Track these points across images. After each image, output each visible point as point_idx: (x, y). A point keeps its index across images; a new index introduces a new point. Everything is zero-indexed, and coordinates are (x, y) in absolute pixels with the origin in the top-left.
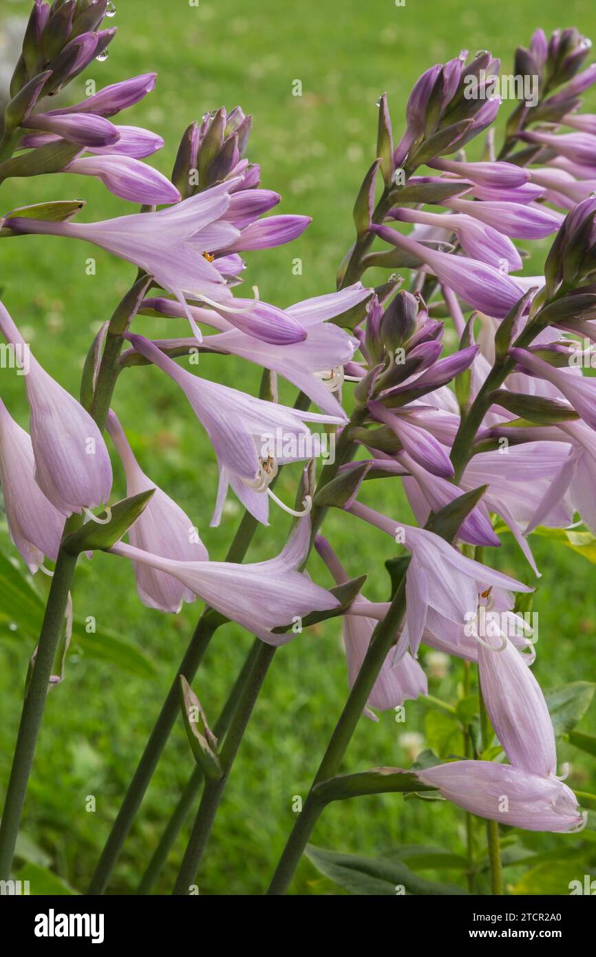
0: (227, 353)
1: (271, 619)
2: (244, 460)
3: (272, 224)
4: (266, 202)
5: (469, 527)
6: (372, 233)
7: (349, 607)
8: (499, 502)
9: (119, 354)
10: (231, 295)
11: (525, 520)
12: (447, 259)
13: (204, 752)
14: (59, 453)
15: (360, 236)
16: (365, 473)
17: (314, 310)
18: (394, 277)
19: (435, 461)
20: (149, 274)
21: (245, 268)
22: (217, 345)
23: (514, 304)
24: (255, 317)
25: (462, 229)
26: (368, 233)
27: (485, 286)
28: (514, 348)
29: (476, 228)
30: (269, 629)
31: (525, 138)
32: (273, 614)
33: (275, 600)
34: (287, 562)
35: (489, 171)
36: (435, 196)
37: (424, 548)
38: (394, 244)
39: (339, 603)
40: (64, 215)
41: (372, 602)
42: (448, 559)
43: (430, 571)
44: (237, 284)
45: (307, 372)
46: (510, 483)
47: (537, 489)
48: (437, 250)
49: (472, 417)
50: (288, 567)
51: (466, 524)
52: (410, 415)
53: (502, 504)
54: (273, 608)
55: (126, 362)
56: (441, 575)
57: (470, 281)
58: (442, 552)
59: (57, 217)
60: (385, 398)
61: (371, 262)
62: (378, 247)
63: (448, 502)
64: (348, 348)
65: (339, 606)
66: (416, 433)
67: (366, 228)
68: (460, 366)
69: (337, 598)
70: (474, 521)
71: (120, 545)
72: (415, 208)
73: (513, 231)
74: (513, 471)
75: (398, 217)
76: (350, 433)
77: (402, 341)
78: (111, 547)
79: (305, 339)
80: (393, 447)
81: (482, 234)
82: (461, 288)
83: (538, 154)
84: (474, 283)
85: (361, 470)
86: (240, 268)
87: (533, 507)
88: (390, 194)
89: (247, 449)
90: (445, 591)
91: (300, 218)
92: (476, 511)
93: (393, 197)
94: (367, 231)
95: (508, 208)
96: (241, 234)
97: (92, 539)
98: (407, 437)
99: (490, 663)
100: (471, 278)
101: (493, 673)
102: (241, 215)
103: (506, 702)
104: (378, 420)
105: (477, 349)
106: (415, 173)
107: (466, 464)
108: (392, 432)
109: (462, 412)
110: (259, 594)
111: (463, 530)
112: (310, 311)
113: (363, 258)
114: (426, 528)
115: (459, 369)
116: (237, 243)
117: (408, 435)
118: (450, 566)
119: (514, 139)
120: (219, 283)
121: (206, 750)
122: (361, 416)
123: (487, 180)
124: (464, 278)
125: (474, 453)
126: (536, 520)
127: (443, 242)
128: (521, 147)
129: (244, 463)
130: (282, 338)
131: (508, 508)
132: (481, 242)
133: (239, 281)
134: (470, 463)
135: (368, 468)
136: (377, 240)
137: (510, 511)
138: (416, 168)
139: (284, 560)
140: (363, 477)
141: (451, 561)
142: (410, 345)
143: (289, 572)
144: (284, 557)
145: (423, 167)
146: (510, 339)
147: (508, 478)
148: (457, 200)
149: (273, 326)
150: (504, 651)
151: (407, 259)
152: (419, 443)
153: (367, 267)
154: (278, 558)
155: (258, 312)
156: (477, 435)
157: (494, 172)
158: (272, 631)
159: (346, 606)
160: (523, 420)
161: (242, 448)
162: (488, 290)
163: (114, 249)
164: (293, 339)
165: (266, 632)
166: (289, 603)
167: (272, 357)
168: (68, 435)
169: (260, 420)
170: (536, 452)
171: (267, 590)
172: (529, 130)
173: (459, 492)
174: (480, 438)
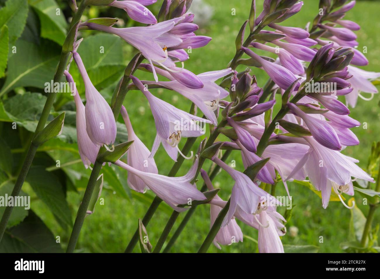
0: (172, 90)
1: (176, 200)
2: (165, 132)
3: (196, 39)
4: (192, 28)
5: (261, 174)
6: (242, 51)
7: (211, 201)
8: (277, 166)
9: (128, 84)
10: (175, 66)
11: (286, 175)
12: (269, 64)
13: (145, 251)
14: (94, 120)
15: (237, 51)
16: (221, 146)
17: (208, 76)
18: (247, 69)
19: (249, 145)
20: (141, 52)
21: (189, 58)
22: (167, 86)
23: (291, 84)
24: (182, 75)
25: (281, 55)
26: (241, 50)
27: (283, 76)
28: (289, 103)
29: (287, 55)
30: (176, 205)
31: (320, 27)
32: (177, 198)
33: (178, 193)
34: (187, 179)
35: (293, 31)
36: (270, 38)
37: (240, 180)
38: (251, 57)
39: (206, 199)
40: (110, 24)
41: (223, 200)
42: (249, 186)
43: (241, 189)
44: (178, 61)
45: (201, 101)
46: (282, 159)
47: (293, 163)
48: (268, 61)
49: (270, 129)
50: (186, 180)
51: (260, 172)
52: (246, 126)
53: (278, 167)
54: (178, 196)
55: (130, 88)
56: (245, 193)
57: (277, 74)
58: (247, 182)
59: (108, 24)
60: (235, 117)
61: (241, 62)
62: (245, 57)
63: (254, 163)
64: (218, 93)
65: (206, 200)
66: (243, 132)
67: (240, 48)
68: (266, 108)
69: (206, 196)
70: (263, 172)
71: (119, 162)
72: (264, 44)
73: (300, 57)
74: (284, 154)
75: (255, 46)
76: (219, 129)
77: (244, 94)
78: (115, 162)
79: (202, 88)
80: (234, 137)
81: (289, 58)
82: (273, 76)
83: (324, 33)
84: (279, 75)
85: (220, 144)
86: (186, 58)
87: (291, 170)
88: (252, 36)
89: (167, 127)
90: (246, 200)
91: (207, 38)
92: (265, 168)
93: (253, 37)
94: (241, 49)
95: (299, 47)
96: (183, 41)
97: (108, 158)
98: (240, 134)
99: (262, 232)
100: (277, 73)
101: (264, 236)
102: (182, 33)
103: (267, 249)
104: (231, 126)
105: (275, 101)
106: (263, 29)
107: (265, 149)
108: (234, 131)
109: (266, 127)
110: (172, 190)
111: (258, 175)
112: (207, 76)
113: (238, 60)
114: (244, 173)
115: (267, 109)
116: (181, 45)
117: (240, 133)
118: (249, 189)
119: (316, 27)
120: (165, 57)
121: (146, 250)
122: (224, 123)
123: (291, 34)
124: (275, 72)
125: (268, 145)
126: (291, 175)
127: (272, 58)
128: (318, 30)
129: (164, 133)
130: (193, 86)
131: (280, 169)
132: (288, 61)
133: (179, 60)
134: (266, 149)
135: (222, 144)
136: (244, 54)
137: (281, 171)
138: (264, 26)
139: (186, 177)
140: (220, 148)
141: (250, 187)
142: (247, 96)
143: (186, 183)
144: (186, 176)
145: (267, 27)
146: (288, 98)
147: (282, 157)
148: (279, 41)
149: (189, 80)
150: (268, 227)
151: (255, 62)
152: (244, 137)
153: (239, 64)
154: (184, 176)
155: (184, 74)
156: (271, 137)
157: (295, 31)
158: (177, 206)
159: (210, 200)
160: (290, 134)
161: (165, 127)
162: (283, 78)
163: (127, 40)
164: (197, 87)
165: (175, 206)
166: (184, 195)
167: (189, 94)
168: (99, 113)
169: (175, 116)
170: (295, 148)
171: (176, 189)
172: (323, 24)
173: (259, 159)
174: (271, 139)
